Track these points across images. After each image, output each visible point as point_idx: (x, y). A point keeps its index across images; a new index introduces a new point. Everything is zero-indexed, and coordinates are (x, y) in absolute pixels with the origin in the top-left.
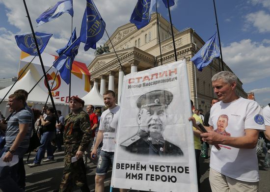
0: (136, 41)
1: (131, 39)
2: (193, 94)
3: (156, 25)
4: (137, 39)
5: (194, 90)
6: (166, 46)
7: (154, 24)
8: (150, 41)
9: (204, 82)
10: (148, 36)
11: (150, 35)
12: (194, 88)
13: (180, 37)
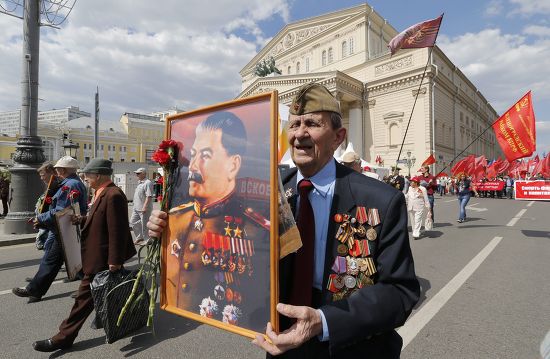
0: (324, 52)
1: (315, 47)
2: (429, 146)
3: (364, 27)
4: (326, 48)
5: (431, 139)
6: (382, 65)
7: (360, 25)
8: (352, 53)
9: (443, 126)
10: (348, 44)
11: (352, 43)
12: (431, 136)
13: (410, 53)
